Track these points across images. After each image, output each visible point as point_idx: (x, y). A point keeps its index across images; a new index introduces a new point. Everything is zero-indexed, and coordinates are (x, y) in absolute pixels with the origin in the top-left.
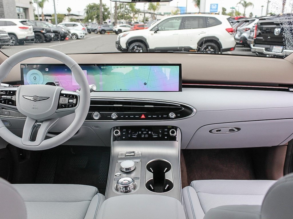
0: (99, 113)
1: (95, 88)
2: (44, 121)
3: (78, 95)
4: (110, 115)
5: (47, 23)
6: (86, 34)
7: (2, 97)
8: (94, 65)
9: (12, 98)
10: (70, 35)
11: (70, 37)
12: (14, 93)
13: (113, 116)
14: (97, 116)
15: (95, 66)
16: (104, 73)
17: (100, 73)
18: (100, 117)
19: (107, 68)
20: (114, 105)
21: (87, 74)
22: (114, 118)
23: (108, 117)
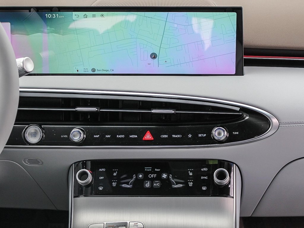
0: (41, 127)
1: (30, 67)
4: (68, 131)
8: (29, 9)
13: (74, 136)
14: (35, 134)
15: (30, 11)
16: (53, 29)
17: (42, 30)
18: (43, 136)
19: (60, 17)
20: (76, 109)
21: (12, 32)
22: (75, 141)
23: (62, 136)
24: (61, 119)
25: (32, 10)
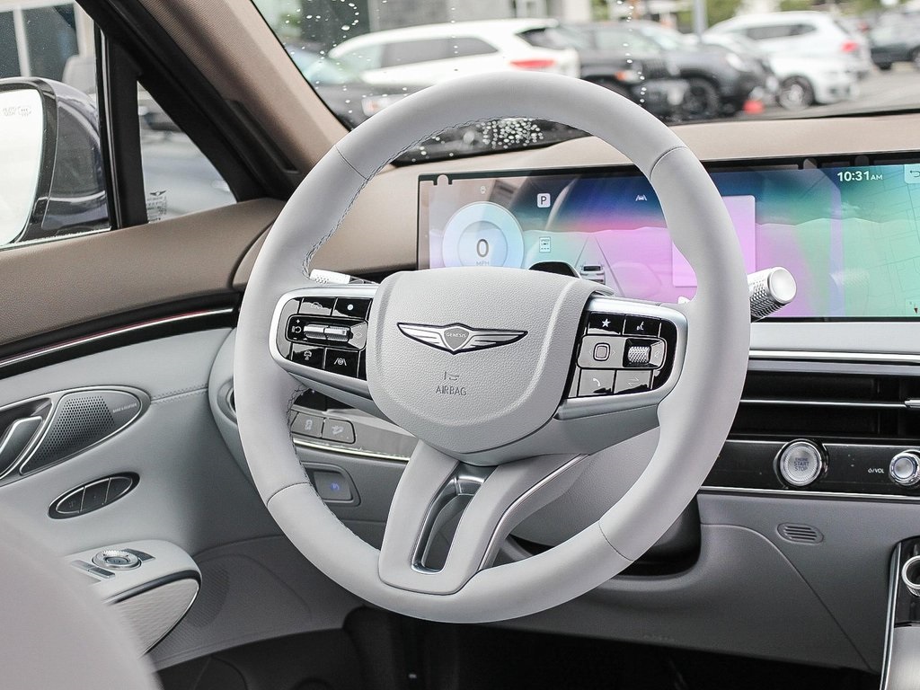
0: (820, 448)
1: (784, 290)
2: (496, 466)
3: (680, 323)
4: (885, 459)
5: (649, 29)
6: (861, 76)
7: (306, 329)
8: (799, 161)
9: (350, 335)
10: (772, 84)
11: (769, 99)
12: (361, 309)
13: (899, 469)
15: (801, 167)
16: (856, 207)
17: (829, 210)
18: (823, 469)
19: (873, 177)
20: (906, 402)
21: (759, 218)
22: (903, 482)
23: (870, 471)
24: (873, 430)
25: (806, 162)
